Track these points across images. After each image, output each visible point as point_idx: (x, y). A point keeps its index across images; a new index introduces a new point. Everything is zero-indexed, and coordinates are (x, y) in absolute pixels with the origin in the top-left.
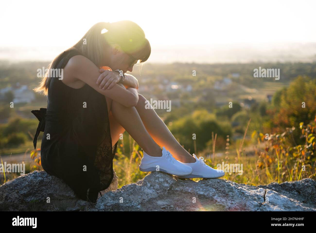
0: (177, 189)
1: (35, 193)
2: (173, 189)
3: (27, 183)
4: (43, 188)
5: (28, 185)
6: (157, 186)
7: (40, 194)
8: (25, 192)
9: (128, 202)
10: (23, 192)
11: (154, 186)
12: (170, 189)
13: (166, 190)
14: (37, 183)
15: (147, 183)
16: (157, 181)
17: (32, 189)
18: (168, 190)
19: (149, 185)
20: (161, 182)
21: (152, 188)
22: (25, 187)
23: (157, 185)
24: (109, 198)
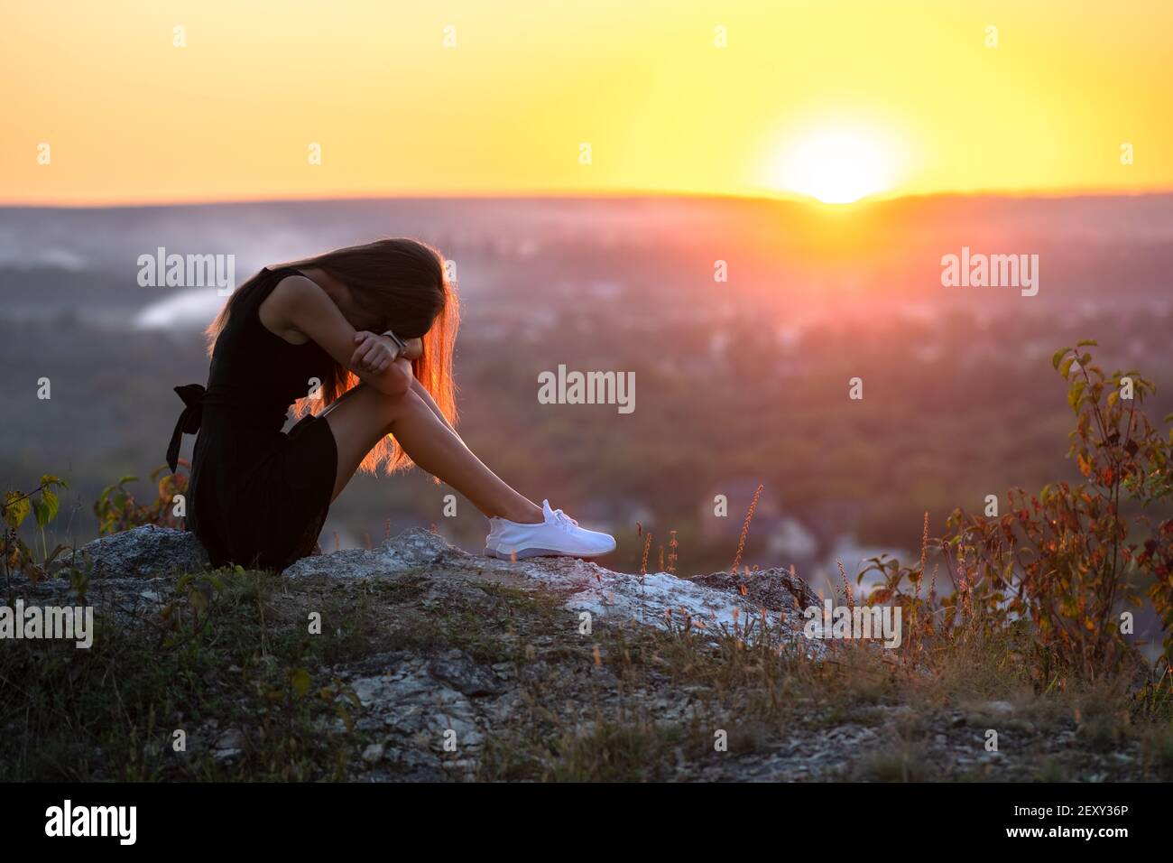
0: (452, 562)
1: (153, 560)
2: (443, 562)
3: (136, 541)
4: (170, 552)
5: (138, 543)
6: (410, 554)
7: (163, 562)
8: (135, 555)
9: (345, 570)
10: (130, 555)
11: (404, 553)
12: (438, 561)
13: (427, 563)
14: (156, 541)
15: (387, 550)
16: (411, 545)
17: (147, 551)
18: (434, 562)
19: (392, 552)
20: (420, 548)
21: (399, 557)
22: (133, 547)
23: (409, 552)
24: (308, 566)
